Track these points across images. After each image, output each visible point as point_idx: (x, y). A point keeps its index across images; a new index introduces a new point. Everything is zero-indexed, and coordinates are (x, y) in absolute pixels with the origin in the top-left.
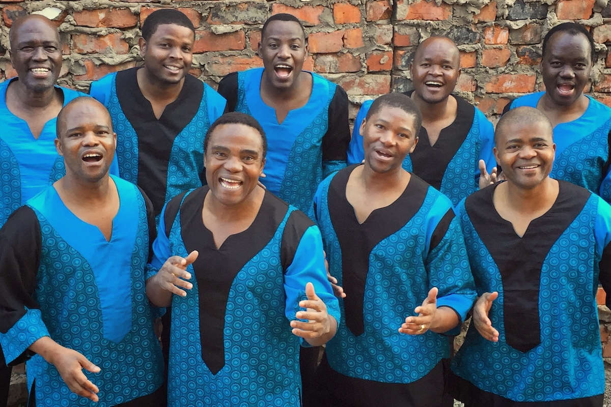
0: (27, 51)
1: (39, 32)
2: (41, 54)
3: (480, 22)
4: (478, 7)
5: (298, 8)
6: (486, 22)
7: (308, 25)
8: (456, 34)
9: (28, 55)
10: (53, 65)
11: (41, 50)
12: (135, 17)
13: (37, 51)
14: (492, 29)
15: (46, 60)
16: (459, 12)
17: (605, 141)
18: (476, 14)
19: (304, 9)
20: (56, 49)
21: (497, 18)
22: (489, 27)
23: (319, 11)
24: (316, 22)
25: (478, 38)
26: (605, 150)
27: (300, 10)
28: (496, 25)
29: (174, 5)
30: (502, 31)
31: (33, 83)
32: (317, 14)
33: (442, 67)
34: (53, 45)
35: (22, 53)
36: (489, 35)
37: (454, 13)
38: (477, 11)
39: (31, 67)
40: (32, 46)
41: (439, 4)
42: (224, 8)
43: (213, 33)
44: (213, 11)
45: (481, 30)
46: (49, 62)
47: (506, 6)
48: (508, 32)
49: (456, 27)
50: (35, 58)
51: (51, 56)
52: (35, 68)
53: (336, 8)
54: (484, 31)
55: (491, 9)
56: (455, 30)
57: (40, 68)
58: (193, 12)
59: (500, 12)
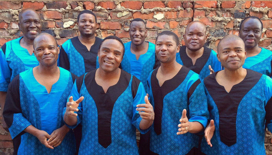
0: (27, 23)
1: (32, 16)
2: (33, 25)
3: (227, 28)
4: (226, 22)
5: (156, 22)
6: (229, 29)
7: (160, 28)
8: (217, 33)
9: (28, 25)
10: (38, 29)
11: (33, 23)
12: (99, 25)
13: (31, 23)
14: (232, 31)
15: (35, 27)
16: (218, 24)
17: (270, 64)
18: (225, 25)
19: (158, 23)
20: (39, 23)
21: (234, 27)
22: (231, 30)
23: (164, 24)
24: (163, 28)
25: (226, 35)
26: (269, 68)
27: (157, 23)
28: (234, 30)
29: (112, 21)
30: (236, 32)
31: (31, 36)
32: (163, 25)
33: (198, 35)
34: (38, 21)
35: (25, 24)
36: (231, 33)
37: (216, 25)
38: (226, 24)
39: (29, 30)
40: (30, 21)
41: (210, 21)
42: (129, 22)
43: (125, 31)
44: (125, 23)
45: (227, 31)
46: (36, 28)
47: (238, 22)
48: (238, 32)
49: (217, 30)
50: (31, 26)
51: (37, 26)
52: (31, 30)
53: (170, 22)
54: (229, 32)
55: (231, 23)
56: (217, 31)
57: (33, 30)
58: (119, 24)
59: (235, 24)
